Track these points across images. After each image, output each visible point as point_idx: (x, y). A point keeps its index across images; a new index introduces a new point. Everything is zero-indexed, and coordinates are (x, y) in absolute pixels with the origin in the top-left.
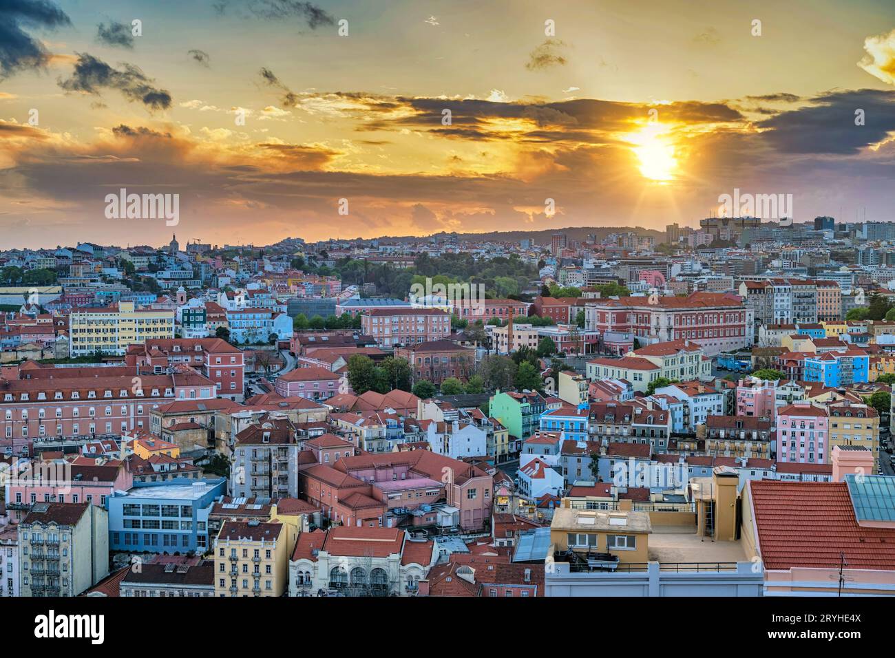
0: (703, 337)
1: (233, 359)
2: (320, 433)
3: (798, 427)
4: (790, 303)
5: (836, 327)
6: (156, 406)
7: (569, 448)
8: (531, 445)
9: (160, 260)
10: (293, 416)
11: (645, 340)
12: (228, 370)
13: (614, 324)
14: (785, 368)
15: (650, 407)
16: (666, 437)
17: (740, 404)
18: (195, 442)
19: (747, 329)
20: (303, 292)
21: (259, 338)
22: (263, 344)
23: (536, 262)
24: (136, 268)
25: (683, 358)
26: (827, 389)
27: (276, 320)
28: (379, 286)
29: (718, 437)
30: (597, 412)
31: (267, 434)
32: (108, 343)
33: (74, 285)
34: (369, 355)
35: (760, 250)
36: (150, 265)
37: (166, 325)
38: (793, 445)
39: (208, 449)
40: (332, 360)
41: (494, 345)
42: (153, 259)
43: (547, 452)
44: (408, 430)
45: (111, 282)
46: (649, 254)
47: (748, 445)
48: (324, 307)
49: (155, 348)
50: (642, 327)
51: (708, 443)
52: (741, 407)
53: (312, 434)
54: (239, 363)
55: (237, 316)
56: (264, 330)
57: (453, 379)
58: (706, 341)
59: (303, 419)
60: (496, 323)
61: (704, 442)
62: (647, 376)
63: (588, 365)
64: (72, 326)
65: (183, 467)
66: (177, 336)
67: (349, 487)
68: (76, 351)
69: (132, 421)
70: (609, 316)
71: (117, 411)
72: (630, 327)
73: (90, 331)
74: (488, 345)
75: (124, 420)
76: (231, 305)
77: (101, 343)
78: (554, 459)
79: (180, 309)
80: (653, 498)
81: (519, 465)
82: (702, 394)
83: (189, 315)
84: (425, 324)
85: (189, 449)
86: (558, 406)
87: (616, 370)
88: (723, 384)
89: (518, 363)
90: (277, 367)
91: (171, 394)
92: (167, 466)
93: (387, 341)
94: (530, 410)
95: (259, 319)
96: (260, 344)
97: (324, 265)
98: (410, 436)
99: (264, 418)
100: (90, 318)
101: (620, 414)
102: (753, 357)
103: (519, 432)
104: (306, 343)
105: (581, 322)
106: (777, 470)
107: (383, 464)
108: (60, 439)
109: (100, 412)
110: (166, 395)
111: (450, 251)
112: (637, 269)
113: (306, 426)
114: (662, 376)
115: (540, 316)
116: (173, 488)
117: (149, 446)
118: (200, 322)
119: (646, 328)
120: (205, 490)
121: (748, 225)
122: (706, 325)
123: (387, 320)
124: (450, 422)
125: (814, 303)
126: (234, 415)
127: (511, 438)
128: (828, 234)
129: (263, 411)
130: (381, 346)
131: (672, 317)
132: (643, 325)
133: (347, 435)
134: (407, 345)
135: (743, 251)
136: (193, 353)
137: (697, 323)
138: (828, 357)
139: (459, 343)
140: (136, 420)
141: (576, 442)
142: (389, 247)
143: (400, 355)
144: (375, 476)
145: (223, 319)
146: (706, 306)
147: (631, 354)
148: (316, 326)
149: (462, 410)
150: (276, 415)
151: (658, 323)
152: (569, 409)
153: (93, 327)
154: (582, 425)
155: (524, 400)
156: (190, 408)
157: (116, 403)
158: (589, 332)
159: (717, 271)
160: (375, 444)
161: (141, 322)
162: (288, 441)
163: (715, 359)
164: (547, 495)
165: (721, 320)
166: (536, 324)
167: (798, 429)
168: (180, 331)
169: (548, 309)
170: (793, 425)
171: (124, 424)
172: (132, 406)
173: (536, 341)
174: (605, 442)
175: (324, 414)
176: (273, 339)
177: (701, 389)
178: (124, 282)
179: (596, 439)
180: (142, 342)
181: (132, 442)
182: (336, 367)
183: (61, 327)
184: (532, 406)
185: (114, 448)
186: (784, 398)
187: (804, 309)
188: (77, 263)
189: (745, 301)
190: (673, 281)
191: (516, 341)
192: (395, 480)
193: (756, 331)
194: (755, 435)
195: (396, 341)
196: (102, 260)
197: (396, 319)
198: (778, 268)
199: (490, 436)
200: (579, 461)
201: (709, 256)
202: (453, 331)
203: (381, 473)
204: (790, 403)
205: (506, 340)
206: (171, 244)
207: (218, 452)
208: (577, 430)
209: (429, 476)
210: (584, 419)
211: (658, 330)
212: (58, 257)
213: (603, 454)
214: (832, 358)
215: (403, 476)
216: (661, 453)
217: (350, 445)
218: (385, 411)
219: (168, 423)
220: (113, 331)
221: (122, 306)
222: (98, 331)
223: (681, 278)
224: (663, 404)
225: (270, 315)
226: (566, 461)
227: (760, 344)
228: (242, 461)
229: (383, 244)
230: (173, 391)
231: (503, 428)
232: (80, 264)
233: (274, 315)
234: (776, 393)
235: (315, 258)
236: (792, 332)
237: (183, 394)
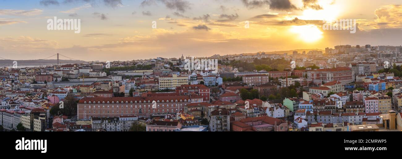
0: (341, 80)
1: (206, 90)
2: (234, 112)
3: (371, 103)
4: (363, 69)
5: (376, 75)
6: (186, 105)
7: (308, 113)
8: (297, 113)
9: (180, 62)
10: (226, 107)
11: (325, 81)
12: (205, 94)
13: (316, 77)
14: (364, 87)
15: (329, 100)
16: (335, 108)
17: (354, 98)
18: (197, 115)
19: (353, 77)
20: (222, 70)
21: (213, 84)
22: (214, 86)
23: (289, 60)
24: (173, 64)
25: (336, 86)
26: (377, 92)
27: (217, 79)
28: (244, 68)
29: (349, 108)
30: (315, 103)
31: (220, 112)
32: (170, 86)
33: (156, 70)
34: (246, 89)
35: (352, 54)
36: (177, 64)
37: (186, 81)
38: (370, 108)
39: (201, 117)
40: (235, 90)
41: (282, 85)
42: (178, 62)
43: (302, 115)
44: (260, 110)
45: (166, 68)
46: (321, 56)
47: (358, 109)
48: (231, 75)
49: (184, 87)
50: (324, 78)
51: (347, 109)
52: (354, 99)
53: (232, 112)
54: (208, 92)
55: (206, 78)
56: (214, 82)
57: (271, 95)
58: (342, 81)
59: (229, 108)
60: (281, 78)
61: (346, 109)
62: (327, 92)
63: (310, 89)
64: (160, 81)
65: (195, 122)
66: (189, 84)
67: (245, 127)
68: (161, 89)
69: (179, 108)
70: (315, 75)
71: (174, 106)
72: (320, 78)
73: (165, 83)
74: (280, 85)
75: (177, 108)
76: (204, 74)
77: (168, 86)
78: (304, 117)
79: (190, 76)
80: (334, 126)
81: (294, 119)
82: (343, 96)
83: (192, 78)
84: (261, 79)
85: (196, 117)
86: (303, 102)
87: (318, 90)
88: (349, 93)
89: (290, 89)
90: (219, 93)
91: (190, 101)
92: (191, 122)
93: (250, 84)
94: (295, 103)
95: (213, 78)
96: (213, 86)
97: (227, 62)
98: (261, 112)
99: (218, 108)
100: (165, 79)
101: (322, 103)
102: (355, 85)
103: (292, 110)
104: (227, 86)
105: (306, 76)
106: (366, 115)
107: (255, 120)
108: (159, 114)
109: (170, 106)
110: (188, 101)
111: (264, 57)
112: (319, 61)
113: (230, 110)
114: (331, 91)
115: (294, 75)
116: (193, 128)
117: (185, 116)
118: (195, 80)
119: (325, 78)
120: (203, 129)
121: (348, 47)
122: (342, 76)
123: (250, 78)
124: (273, 108)
125: (369, 69)
126: (209, 107)
127: (290, 111)
128: (369, 49)
129: (217, 106)
130: (248, 86)
131: (333, 74)
132: (324, 77)
133: (243, 112)
134: (256, 85)
135: (347, 55)
136: (195, 89)
137: (339, 76)
138: (375, 83)
139: (272, 84)
140: (180, 108)
141: (310, 112)
142: (245, 57)
143: (255, 88)
144: (253, 124)
145: (202, 79)
146: (341, 71)
147: (322, 86)
148: (229, 80)
149: (276, 104)
150: (222, 106)
151: (329, 76)
152: (306, 102)
153: (166, 81)
154: (311, 107)
155: (294, 100)
156: (196, 105)
157: (174, 103)
158: (309, 80)
159: (341, 61)
160: (251, 115)
161: (179, 80)
162: (227, 114)
163: (345, 86)
164: (303, 127)
165: (346, 75)
166: (293, 78)
167: (371, 104)
168: (190, 82)
169: (296, 73)
170: (369, 103)
171: (177, 110)
172: (179, 105)
173: (294, 83)
174: (318, 111)
175: (235, 106)
176: (217, 84)
177: (343, 94)
178: (170, 68)
179: (315, 110)
180: (180, 86)
181: (180, 114)
182: (236, 92)
183: (156, 82)
184: (296, 102)
185: (174, 116)
186: (365, 95)
187: (367, 71)
188: (157, 63)
189: (352, 69)
190: (329, 64)
191: (288, 83)
192: (258, 125)
193: (355, 77)
194: (359, 106)
195: (253, 84)
196: (164, 62)
197: (253, 78)
198: (357, 59)
199: (285, 111)
200: (311, 117)
201: (338, 56)
202: (269, 81)
203: (254, 123)
204: (367, 97)
205: (285, 83)
206: (182, 57)
207: (204, 118)
208: (310, 108)
209: (269, 123)
210: (312, 105)
211: (329, 78)
212: (152, 62)
213: (318, 115)
214: (376, 84)
215: (261, 124)
216: (334, 113)
217: (245, 115)
218: (253, 105)
219: (189, 109)
220: (171, 83)
221: (173, 75)
222: (167, 83)
223: (331, 63)
224: (333, 99)
225: (216, 77)
226: (307, 117)
227: (357, 81)
228: (213, 120)
229: (243, 56)
230: (190, 100)
231: (288, 109)
232: (158, 63)
233: (217, 77)
234: (363, 94)
235: (224, 60)
236: (365, 77)
237: (193, 101)
